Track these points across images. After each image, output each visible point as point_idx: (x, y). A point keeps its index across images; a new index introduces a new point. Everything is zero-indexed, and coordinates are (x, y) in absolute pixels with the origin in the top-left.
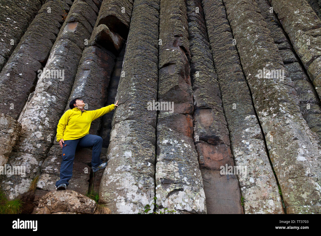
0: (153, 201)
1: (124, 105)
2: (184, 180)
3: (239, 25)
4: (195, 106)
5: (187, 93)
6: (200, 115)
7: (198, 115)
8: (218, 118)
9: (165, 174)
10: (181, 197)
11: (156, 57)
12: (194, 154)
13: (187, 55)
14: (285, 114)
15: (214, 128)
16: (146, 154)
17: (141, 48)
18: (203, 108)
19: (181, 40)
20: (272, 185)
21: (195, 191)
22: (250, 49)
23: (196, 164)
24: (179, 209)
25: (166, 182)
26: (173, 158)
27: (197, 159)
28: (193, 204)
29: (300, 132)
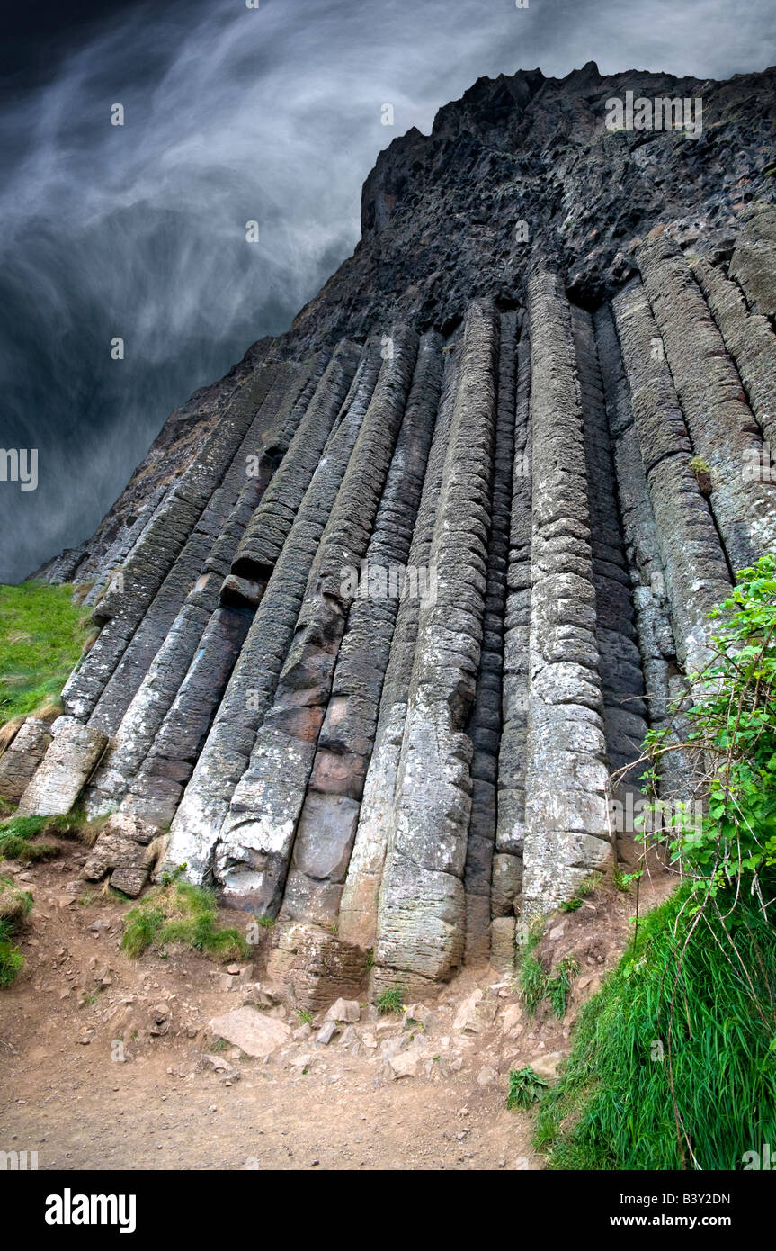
2: (266, 808)
4: (331, 691)
5: (320, 672)
7: (331, 706)
8: (357, 709)
9: (240, 798)
10: (254, 830)
11: (293, 615)
12: (304, 769)
13: (340, 605)
15: (342, 727)
16: (228, 771)
18: (339, 694)
19: (326, 582)
21: (278, 824)
23: (299, 785)
24: (246, 846)
25: (240, 809)
26: (262, 776)
27: (304, 777)
28: (265, 841)
29: (425, 737)
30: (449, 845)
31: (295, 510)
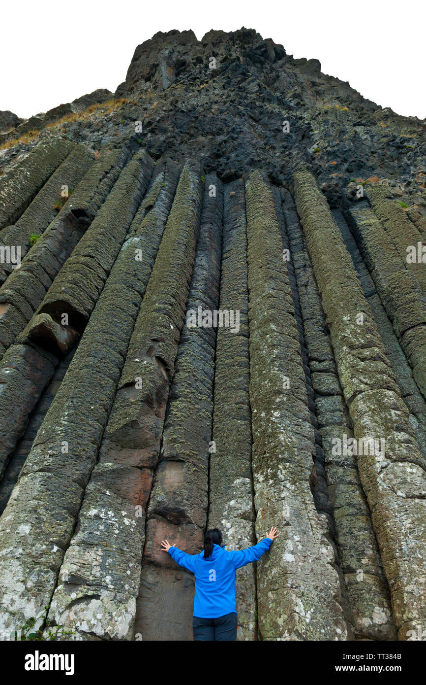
0: (43, 612)
1: (43, 447)
2: (105, 581)
3: (258, 328)
4: (161, 455)
5: (151, 433)
6: (165, 471)
7: (162, 471)
8: (193, 478)
9: (75, 567)
10: (93, 610)
11: (117, 370)
12: (139, 537)
13: (167, 370)
14: (284, 481)
15: (180, 494)
16: (54, 532)
17: (95, 355)
18: (173, 459)
19: (160, 346)
20: (247, 601)
21: (120, 602)
22: (264, 370)
23: (136, 555)
24: (84, 630)
25: (75, 581)
26: (97, 542)
27: (140, 547)
28: (108, 624)
29: (297, 514)
30: (343, 631)
31: (108, 273)
